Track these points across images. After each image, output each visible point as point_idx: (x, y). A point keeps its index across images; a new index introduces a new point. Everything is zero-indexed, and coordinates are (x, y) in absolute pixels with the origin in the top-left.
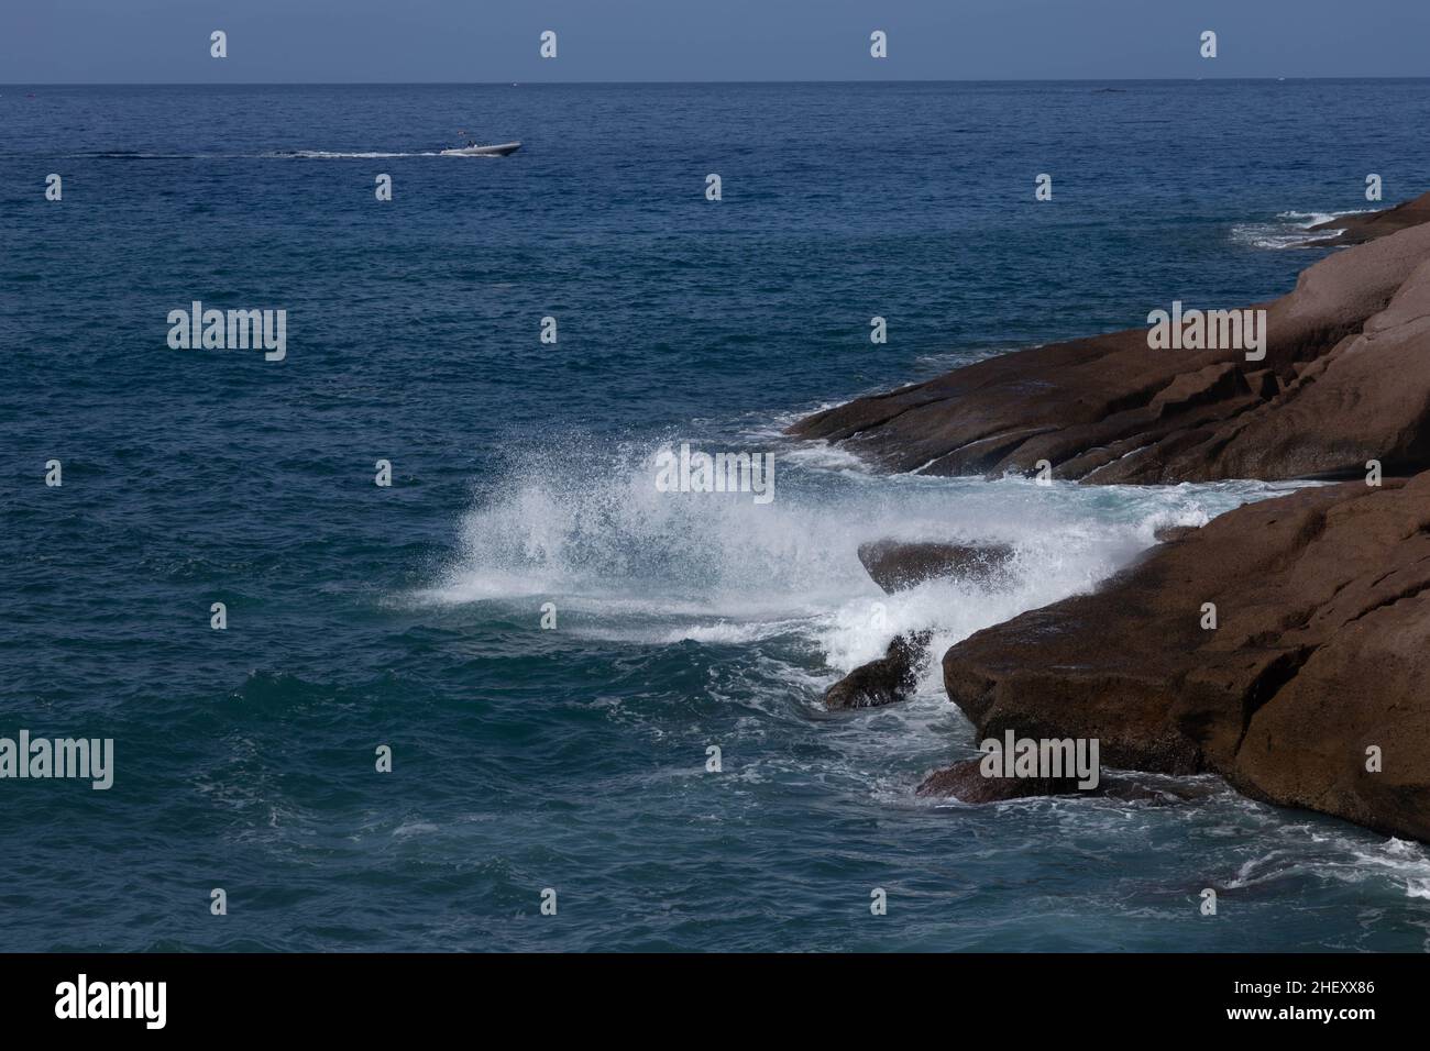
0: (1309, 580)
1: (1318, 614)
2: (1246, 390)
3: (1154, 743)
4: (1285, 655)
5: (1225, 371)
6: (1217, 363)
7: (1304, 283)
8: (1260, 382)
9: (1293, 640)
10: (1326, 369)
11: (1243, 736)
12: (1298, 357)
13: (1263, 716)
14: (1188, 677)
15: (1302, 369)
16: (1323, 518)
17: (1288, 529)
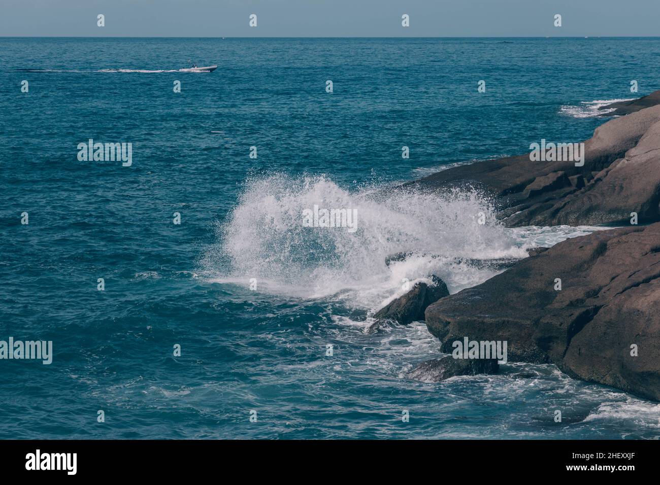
0: (598, 274)
1: (603, 291)
2: (570, 184)
3: (525, 351)
4: (587, 310)
5: (559, 175)
6: (555, 171)
7: (597, 133)
8: (576, 180)
9: (591, 303)
10: (607, 175)
11: (567, 348)
12: (594, 169)
13: (576, 340)
14: (541, 320)
15: (596, 174)
16: (606, 245)
17: (589, 250)
